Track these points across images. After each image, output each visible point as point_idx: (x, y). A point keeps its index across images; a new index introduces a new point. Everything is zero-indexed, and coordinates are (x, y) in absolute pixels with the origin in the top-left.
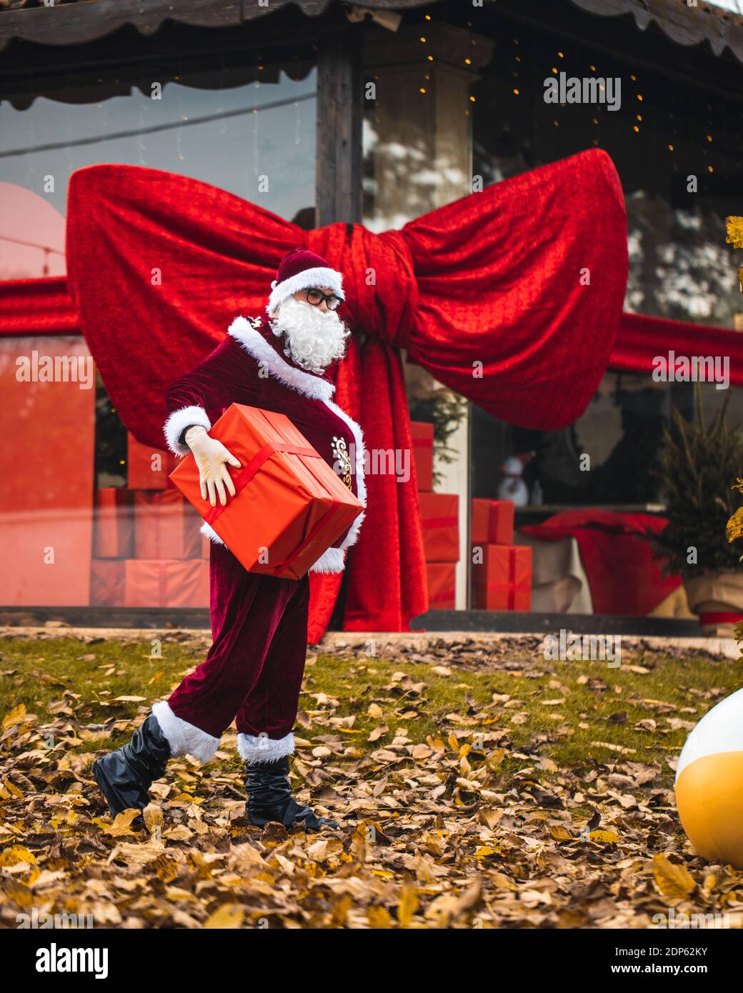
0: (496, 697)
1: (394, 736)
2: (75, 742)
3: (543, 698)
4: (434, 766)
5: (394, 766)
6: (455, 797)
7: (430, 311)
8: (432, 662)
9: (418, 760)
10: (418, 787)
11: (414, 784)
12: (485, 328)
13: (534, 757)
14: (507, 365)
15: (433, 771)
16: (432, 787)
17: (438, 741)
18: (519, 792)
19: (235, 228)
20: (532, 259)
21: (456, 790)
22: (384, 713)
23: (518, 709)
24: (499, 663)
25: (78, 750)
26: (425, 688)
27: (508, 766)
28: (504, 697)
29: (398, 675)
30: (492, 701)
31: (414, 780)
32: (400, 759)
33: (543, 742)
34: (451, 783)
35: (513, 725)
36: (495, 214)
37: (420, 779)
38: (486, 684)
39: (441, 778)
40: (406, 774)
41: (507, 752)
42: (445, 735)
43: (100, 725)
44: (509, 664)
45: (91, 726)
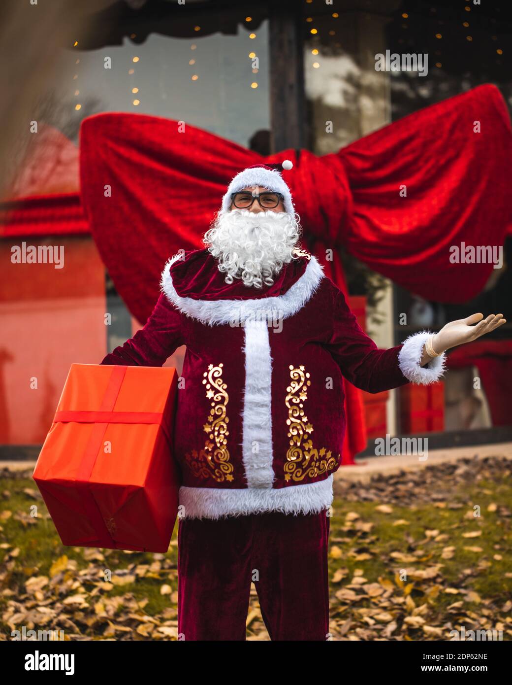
0: (429, 533)
1: (353, 577)
2: (108, 587)
3: (465, 531)
4: (386, 604)
5: (355, 604)
6: (404, 631)
7: (363, 217)
8: (376, 499)
9: (372, 597)
10: (375, 624)
11: (371, 622)
12: (406, 229)
13: (463, 591)
14: (423, 256)
15: (385, 609)
16: (385, 623)
17: (388, 581)
18: (453, 625)
19: (210, 158)
20: (440, 172)
21: (404, 627)
22: (343, 553)
23: (446, 543)
24: (428, 495)
25: (110, 594)
26: (373, 528)
27: (443, 600)
28: (435, 533)
29: (352, 515)
30: (425, 537)
31: (372, 618)
32: (358, 598)
33: (469, 576)
34: (400, 620)
35: (443, 561)
36: (410, 139)
37: (376, 617)
38: (419, 519)
39: (392, 615)
40: (365, 613)
41: (441, 587)
42: (391, 573)
43: (126, 571)
44: (435, 496)
45: (119, 571)
